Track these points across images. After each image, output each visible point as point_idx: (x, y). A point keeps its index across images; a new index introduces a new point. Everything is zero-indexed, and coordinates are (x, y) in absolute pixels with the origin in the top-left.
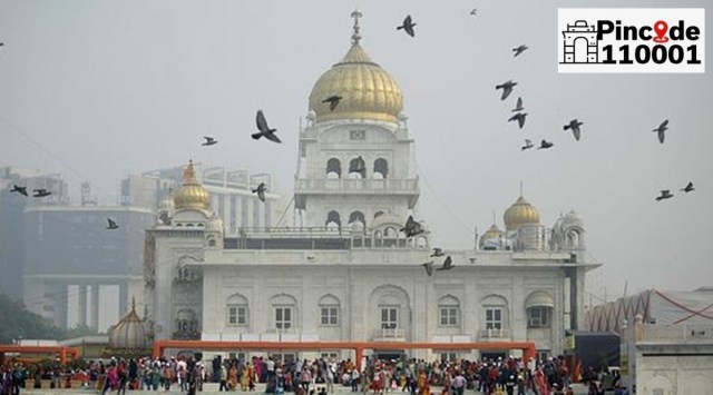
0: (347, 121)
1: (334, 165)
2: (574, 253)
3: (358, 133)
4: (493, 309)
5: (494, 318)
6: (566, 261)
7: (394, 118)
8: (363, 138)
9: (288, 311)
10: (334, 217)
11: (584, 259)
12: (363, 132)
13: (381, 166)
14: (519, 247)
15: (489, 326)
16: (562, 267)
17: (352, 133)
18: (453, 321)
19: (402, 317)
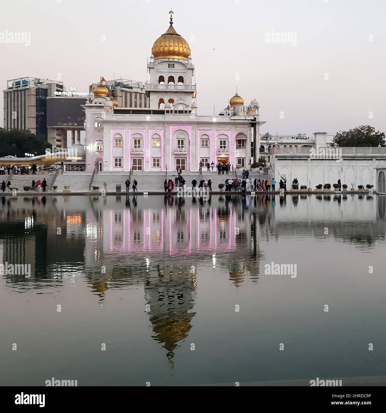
0: (167, 60)
1: (161, 79)
2: (255, 117)
3: (171, 65)
4: (223, 140)
5: (223, 144)
6: (252, 120)
7: (186, 59)
8: (173, 67)
9: (139, 141)
10: (161, 101)
11: (259, 119)
12: (174, 65)
13: (181, 79)
14: (235, 114)
15: (221, 147)
16: (250, 123)
17: (169, 65)
18: (207, 145)
19: (186, 143)
